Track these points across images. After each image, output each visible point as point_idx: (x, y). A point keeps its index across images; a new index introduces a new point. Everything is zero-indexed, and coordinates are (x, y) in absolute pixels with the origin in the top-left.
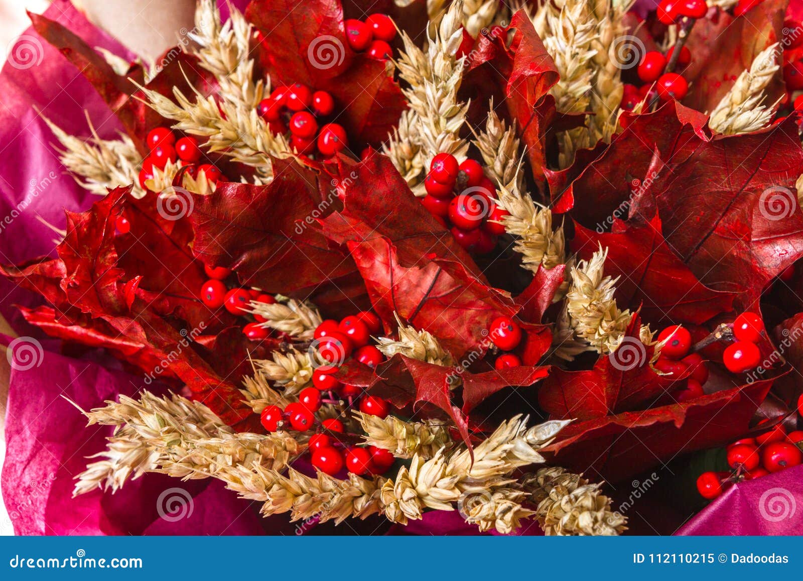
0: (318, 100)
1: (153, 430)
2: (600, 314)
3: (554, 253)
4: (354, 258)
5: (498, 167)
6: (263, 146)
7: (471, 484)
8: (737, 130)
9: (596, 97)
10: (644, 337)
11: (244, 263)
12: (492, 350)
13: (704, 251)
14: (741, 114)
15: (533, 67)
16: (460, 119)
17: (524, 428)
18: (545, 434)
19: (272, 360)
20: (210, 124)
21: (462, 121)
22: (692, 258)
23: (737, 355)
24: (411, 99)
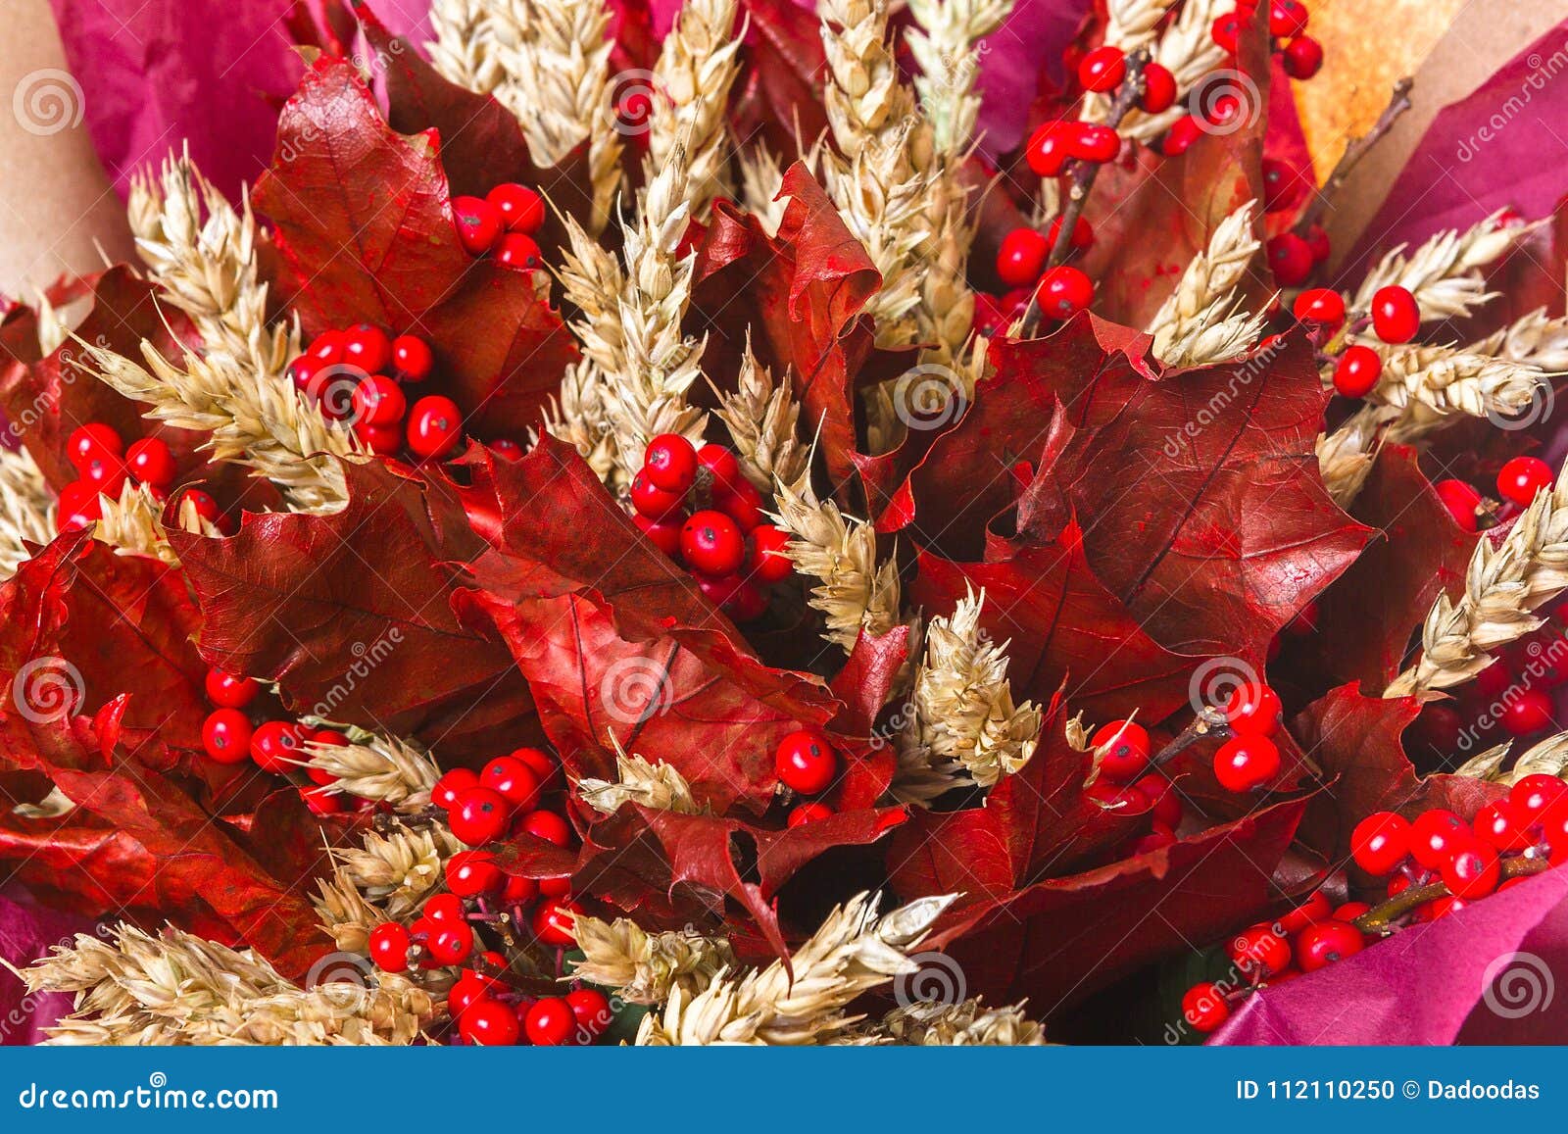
0: (403, 353)
1: (163, 987)
2: (986, 707)
3: (883, 608)
4: (509, 643)
5: (763, 456)
6: (312, 443)
7: (784, 1029)
8: (1200, 360)
9: (924, 318)
10: (1074, 737)
11: (298, 665)
12: (781, 797)
13: (1156, 585)
14: (1206, 330)
15: (832, 265)
16: (691, 371)
17: (874, 915)
18: (913, 925)
19: (363, 848)
20: (214, 407)
21: (695, 373)
22: (1134, 600)
23: (1239, 760)
24: (587, 341)
